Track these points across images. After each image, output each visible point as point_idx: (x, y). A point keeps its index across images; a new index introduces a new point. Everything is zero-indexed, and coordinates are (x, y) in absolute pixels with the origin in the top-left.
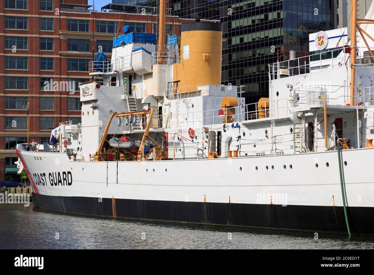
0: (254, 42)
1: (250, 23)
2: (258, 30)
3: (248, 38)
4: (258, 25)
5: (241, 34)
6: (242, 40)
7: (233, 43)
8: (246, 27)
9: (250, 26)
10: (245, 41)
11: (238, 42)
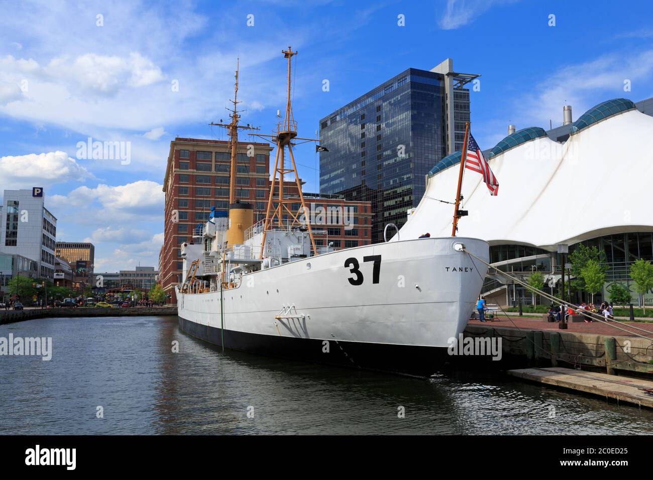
0: (396, 215)
1: (394, 203)
2: (399, 208)
3: (393, 212)
4: (398, 204)
5: (390, 210)
6: (390, 214)
7: (385, 216)
8: (392, 206)
9: (394, 205)
10: (392, 214)
11: (388, 215)
